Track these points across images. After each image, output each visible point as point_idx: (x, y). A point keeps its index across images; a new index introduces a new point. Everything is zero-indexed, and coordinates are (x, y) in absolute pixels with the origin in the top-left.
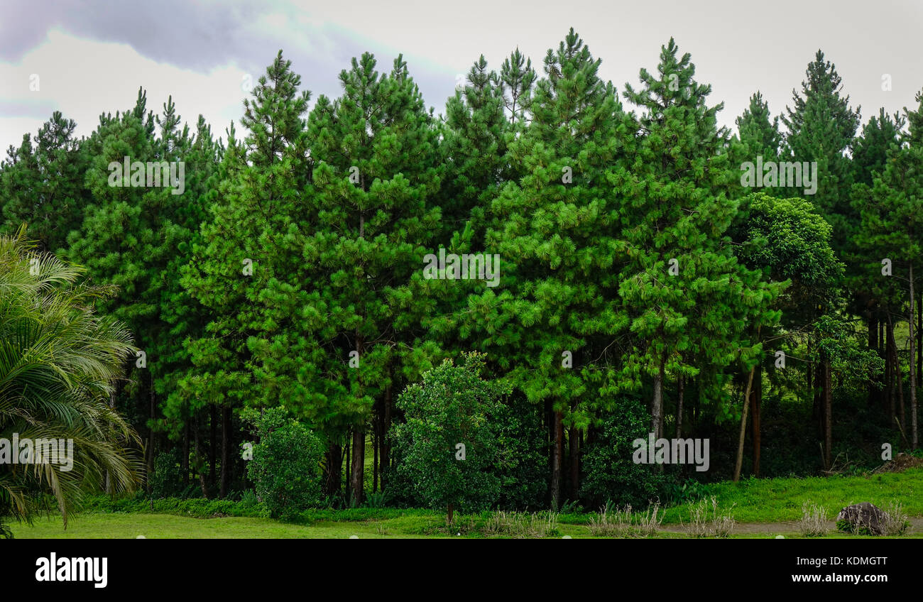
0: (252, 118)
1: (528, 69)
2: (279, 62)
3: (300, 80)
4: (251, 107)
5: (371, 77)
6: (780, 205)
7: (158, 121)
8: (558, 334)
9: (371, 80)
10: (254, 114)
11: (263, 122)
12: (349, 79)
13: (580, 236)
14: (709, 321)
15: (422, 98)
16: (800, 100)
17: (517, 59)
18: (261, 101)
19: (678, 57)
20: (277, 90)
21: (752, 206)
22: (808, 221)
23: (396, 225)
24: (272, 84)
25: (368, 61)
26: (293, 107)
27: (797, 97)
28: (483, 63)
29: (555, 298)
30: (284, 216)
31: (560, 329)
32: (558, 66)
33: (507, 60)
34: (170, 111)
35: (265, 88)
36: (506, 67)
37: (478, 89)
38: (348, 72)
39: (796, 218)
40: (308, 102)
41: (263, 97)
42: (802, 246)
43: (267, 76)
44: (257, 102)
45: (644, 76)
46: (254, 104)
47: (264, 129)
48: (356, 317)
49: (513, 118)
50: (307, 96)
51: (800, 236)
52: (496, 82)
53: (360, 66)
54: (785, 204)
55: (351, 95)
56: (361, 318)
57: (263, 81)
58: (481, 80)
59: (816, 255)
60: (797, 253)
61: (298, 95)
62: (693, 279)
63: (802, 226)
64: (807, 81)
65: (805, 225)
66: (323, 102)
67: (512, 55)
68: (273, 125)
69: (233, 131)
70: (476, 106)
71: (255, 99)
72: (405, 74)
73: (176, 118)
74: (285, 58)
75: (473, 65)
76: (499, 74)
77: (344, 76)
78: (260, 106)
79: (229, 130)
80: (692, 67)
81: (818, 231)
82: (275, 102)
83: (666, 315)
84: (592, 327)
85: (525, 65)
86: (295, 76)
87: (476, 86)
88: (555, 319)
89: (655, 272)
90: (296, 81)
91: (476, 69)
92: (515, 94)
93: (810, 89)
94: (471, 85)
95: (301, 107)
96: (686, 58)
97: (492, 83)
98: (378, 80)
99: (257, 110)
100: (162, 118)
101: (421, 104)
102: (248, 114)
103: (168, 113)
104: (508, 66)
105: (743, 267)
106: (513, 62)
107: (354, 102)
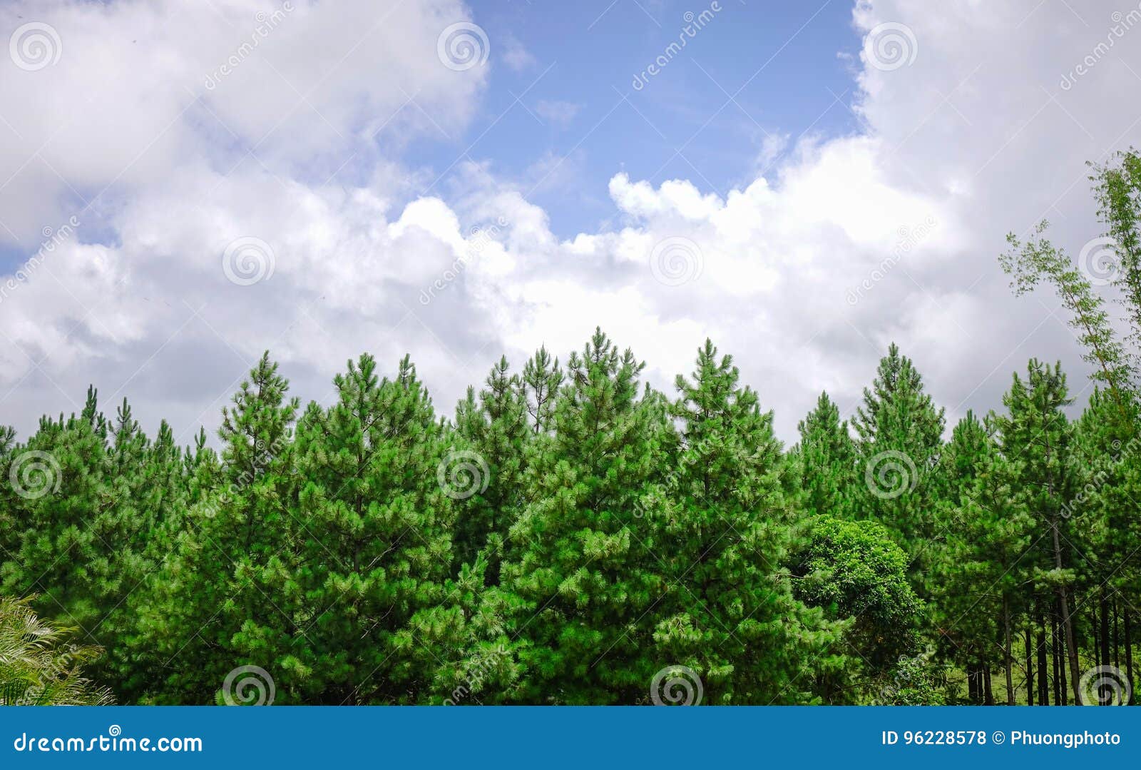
0: (231, 428)
1: (555, 369)
2: (263, 365)
3: (288, 385)
4: (230, 416)
5: (370, 382)
6: (847, 529)
7: (111, 429)
8: (586, 686)
9: (369, 386)
10: (233, 424)
11: (244, 433)
12: (345, 384)
13: (610, 569)
14: (761, 669)
15: (432, 404)
16: (873, 402)
17: (542, 358)
18: (242, 408)
19: (718, 361)
20: (261, 396)
21: (815, 530)
22: (880, 549)
23: (397, 556)
24: (255, 390)
25: (367, 364)
26: (279, 415)
27: (870, 398)
28: (504, 365)
29: (582, 645)
30: (265, 544)
31: (587, 679)
32: (584, 370)
33: (531, 360)
34: (125, 414)
35: (247, 394)
36: (529, 368)
37: (497, 395)
38: (344, 376)
39: (865, 546)
40: (297, 411)
41: (244, 404)
42: (873, 578)
43: (250, 380)
44: (237, 410)
45: (680, 383)
46: (234, 412)
47: (244, 441)
48: (347, 667)
49: (537, 425)
50: (296, 403)
51: (871, 567)
52: (518, 385)
53: (357, 369)
54: (853, 528)
55: (346, 404)
56: (353, 669)
57: (245, 386)
58: (501, 384)
59: (890, 591)
60: (867, 587)
61: (285, 403)
62: (740, 620)
63: (873, 556)
64: (879, 380)
65: (878, 554)
66: (314, 411)
67: (537, 354)
68: (255, 436)
69: (203, 440)
70: (495, 415)
71: (236, 406)
72: (413, 378)
73: (133, 424)
74: (272, 360)
75: (494, 367)
76: (521, 376)
77: (338, 381)
78: (240, 414)
79: (199, 438)
80: (736, 371)
81: (892, 561)
82: (258, 410)
83: (710, 663)
84: (625, 678)
85: (551, 365)
86: (283, 381)
87: (495, 390)
88: (581, 669)
89: (697, 612)
90: (284, 388)
91: (496, 372)
92: (540, 398)
93: (884, 389)
94: (490, 390)
95: (287, 417)
96: (726, 362)
97: (513, 386)
98: (378, 385)
99: (237, 419)
100: (116, 425)
101: (431, 413)
102: (227, 425)
103: (124, 418)
104: (531, 366)
105: (801, 603)
106: (537, 361)
107: (350, 412)
